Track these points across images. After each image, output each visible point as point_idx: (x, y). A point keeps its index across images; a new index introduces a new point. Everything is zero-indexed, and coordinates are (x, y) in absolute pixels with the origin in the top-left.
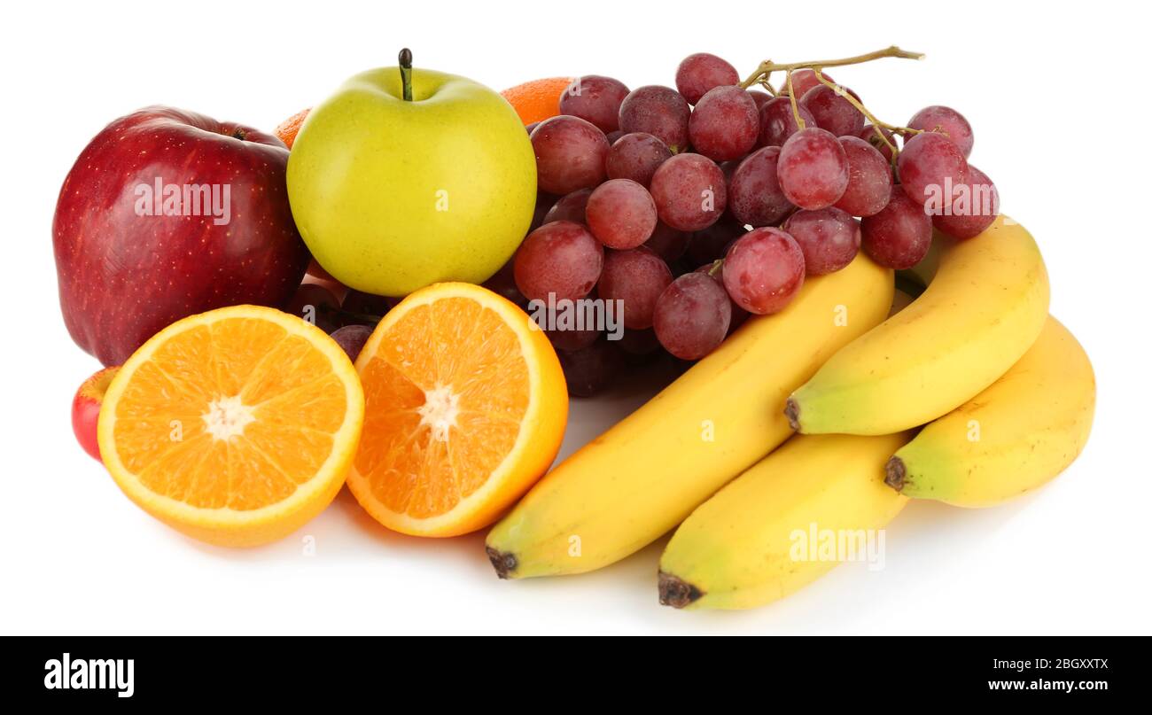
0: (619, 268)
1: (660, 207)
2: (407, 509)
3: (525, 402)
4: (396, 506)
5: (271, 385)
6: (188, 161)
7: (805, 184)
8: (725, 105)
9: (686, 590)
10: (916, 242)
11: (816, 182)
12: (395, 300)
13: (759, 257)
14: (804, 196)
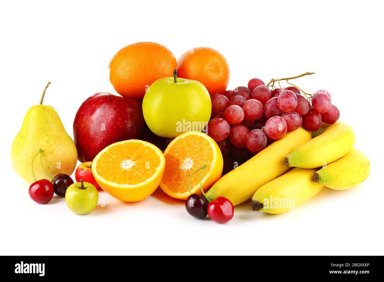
0: (236, 129)
1: (245, 112)
2: (179, 191)
3: (212, 159)
4: (175, 191)
5: (139, 157)
6: (114, 102)
7: (286, 103)
8: (262, 89)
9: (260, 205)
10: (317, 122)
11: (289, 103)
12: (173, 138)
13: (274, 122)
14: (286, 107)
